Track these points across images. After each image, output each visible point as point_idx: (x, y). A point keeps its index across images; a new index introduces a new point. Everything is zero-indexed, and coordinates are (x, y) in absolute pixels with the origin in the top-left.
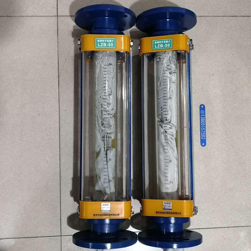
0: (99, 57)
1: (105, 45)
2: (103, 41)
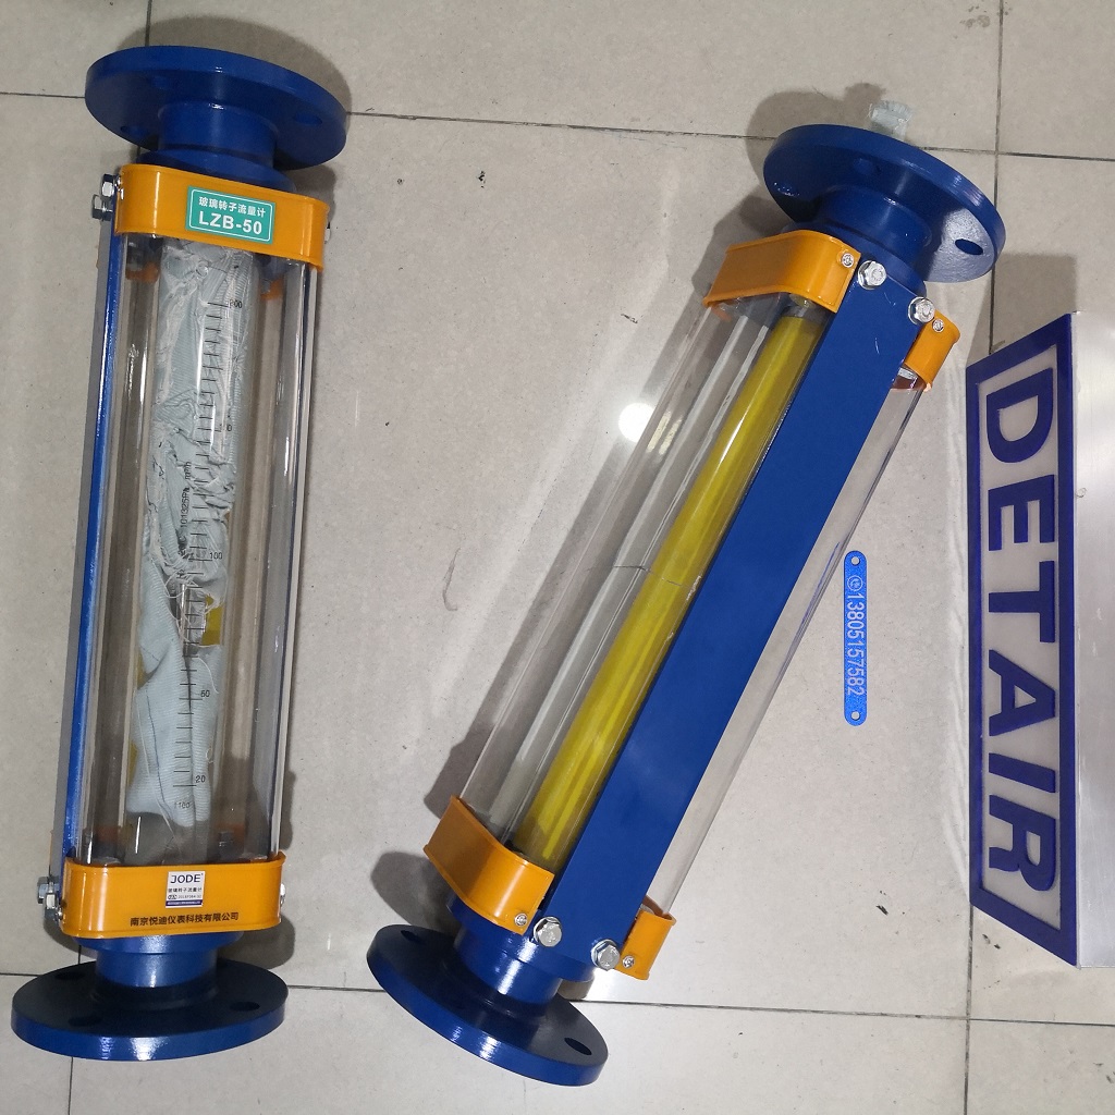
0: (188, 263)
1: (228, 225)
2: (223, 205)
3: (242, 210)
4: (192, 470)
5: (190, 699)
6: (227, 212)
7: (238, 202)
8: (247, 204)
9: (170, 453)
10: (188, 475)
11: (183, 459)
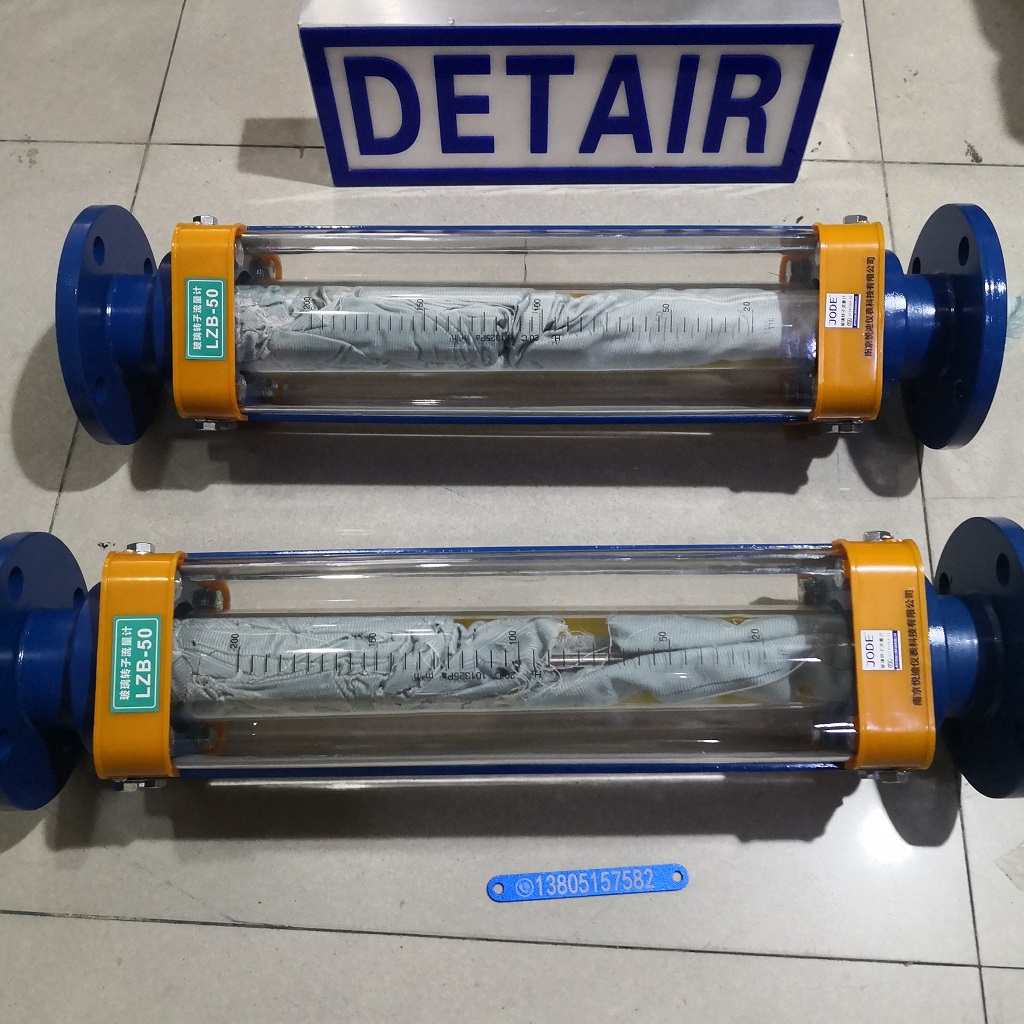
1: (146, 667)
2: (125, 673)
3: (127, 652)
6: (132, 668)
7: (119, 658)
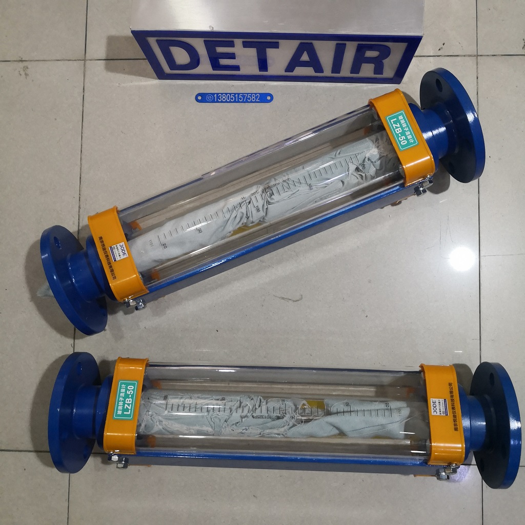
4: (244, 414)
5: (350, 412)
7: (119, 397)
8: (120, 393)
9: (236, 426)
10: (246, 416)
11: (239, 419)
